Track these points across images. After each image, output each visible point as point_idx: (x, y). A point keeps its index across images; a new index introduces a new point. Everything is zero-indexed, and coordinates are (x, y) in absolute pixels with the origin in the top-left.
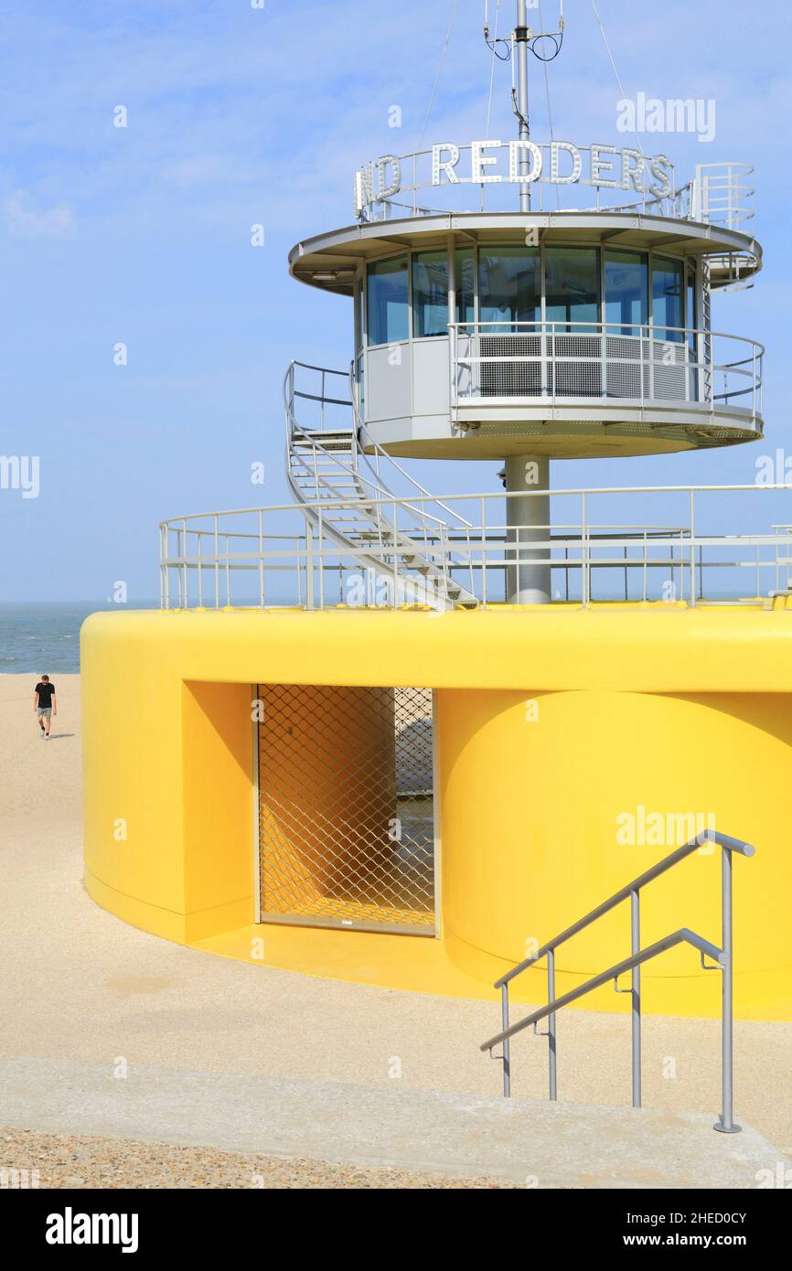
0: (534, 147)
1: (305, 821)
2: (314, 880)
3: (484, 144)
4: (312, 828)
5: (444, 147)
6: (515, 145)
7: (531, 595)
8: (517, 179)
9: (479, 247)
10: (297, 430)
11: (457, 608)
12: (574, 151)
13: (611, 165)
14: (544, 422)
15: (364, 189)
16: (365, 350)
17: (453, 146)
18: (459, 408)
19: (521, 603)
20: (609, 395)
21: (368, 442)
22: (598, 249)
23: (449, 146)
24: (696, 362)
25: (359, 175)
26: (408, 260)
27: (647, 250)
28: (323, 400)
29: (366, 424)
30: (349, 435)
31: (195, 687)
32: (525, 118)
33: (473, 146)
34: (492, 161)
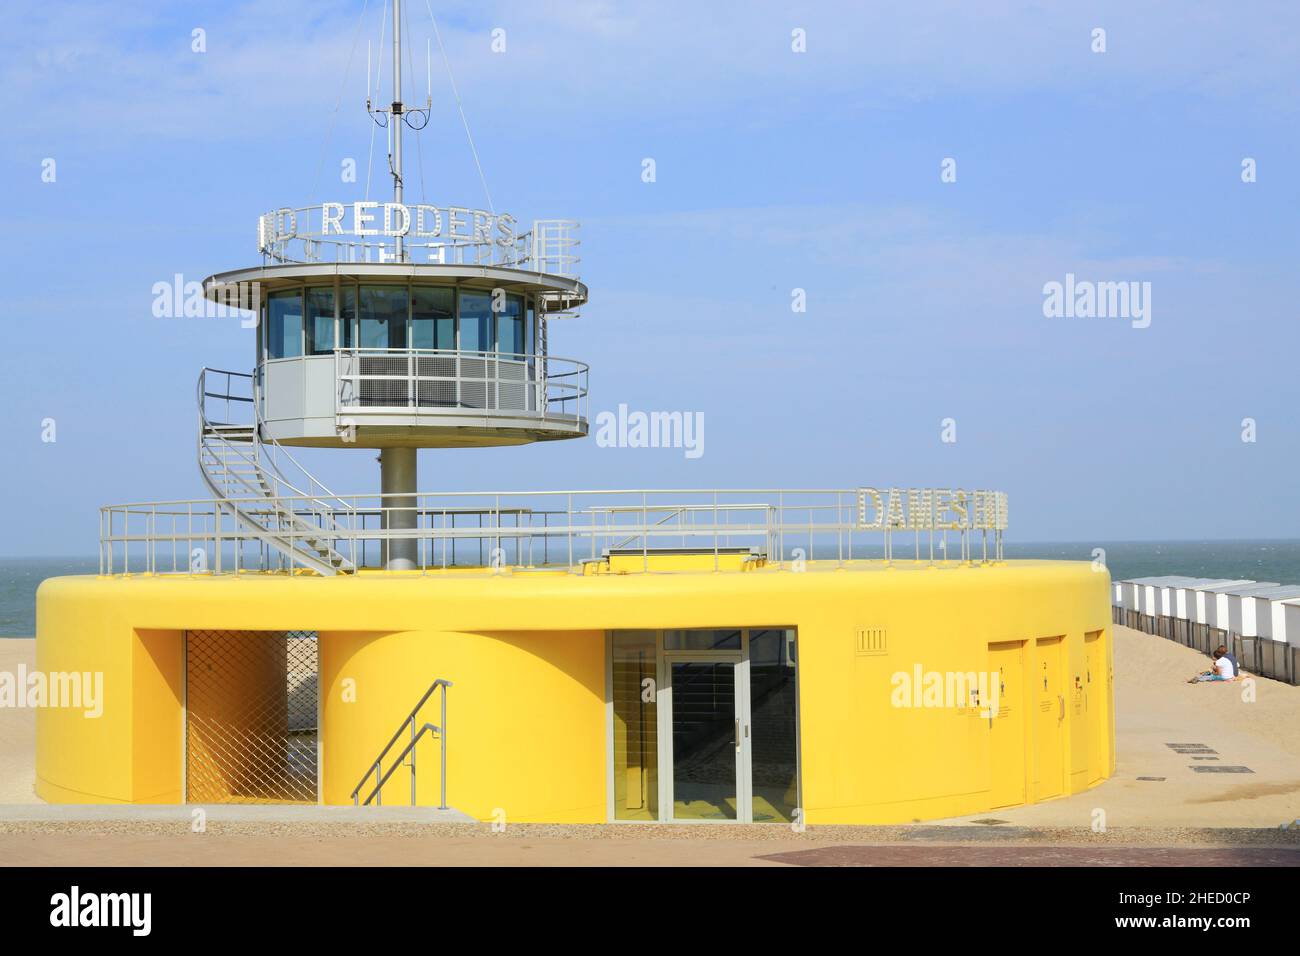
0: (404, 209)
1: (221, 732)
2: (228, 786)
3: (364, 204)
4: (227, 737)
5: (332, 205)
6: (389, 207)
7: (401, 563)
8: (390, 233)
9: (359, 285)
10: (206, 425)
11: (338, 574)
12: (436, 212)
13: (464, 223)
14: (410, 426)
15: (266, 231)
16: (266, 361)
17: (339, 205)
18: (342, 415)
19: (391, 568)
20: (464, 405)
21: (267, 437)
22: (454, 289)
23: (337, 205)
24: (534, 379)
25: (262, 219)
26: (303, 291)
28: (228, 398)
29: (265, 422)
30: (251, 430)
31: (142, 633)
32: (400, 176)
33: (355, 206)
34: (371, 218)
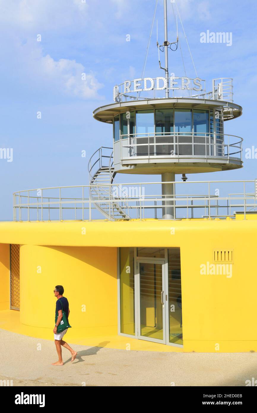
3: (137, 80)
7: (168, 216)
8: (146, 90)
9: (136, 110)
17: (129, 81)
18: (124, 160)
27: (192, 108)
32: (167, 70)
33: (134, 81)
34: (139, 85)
